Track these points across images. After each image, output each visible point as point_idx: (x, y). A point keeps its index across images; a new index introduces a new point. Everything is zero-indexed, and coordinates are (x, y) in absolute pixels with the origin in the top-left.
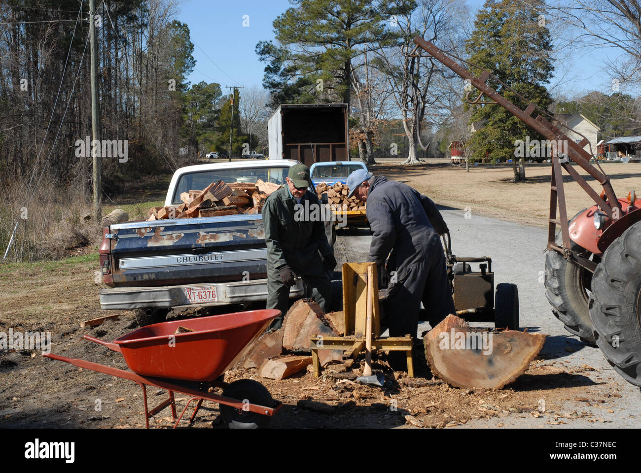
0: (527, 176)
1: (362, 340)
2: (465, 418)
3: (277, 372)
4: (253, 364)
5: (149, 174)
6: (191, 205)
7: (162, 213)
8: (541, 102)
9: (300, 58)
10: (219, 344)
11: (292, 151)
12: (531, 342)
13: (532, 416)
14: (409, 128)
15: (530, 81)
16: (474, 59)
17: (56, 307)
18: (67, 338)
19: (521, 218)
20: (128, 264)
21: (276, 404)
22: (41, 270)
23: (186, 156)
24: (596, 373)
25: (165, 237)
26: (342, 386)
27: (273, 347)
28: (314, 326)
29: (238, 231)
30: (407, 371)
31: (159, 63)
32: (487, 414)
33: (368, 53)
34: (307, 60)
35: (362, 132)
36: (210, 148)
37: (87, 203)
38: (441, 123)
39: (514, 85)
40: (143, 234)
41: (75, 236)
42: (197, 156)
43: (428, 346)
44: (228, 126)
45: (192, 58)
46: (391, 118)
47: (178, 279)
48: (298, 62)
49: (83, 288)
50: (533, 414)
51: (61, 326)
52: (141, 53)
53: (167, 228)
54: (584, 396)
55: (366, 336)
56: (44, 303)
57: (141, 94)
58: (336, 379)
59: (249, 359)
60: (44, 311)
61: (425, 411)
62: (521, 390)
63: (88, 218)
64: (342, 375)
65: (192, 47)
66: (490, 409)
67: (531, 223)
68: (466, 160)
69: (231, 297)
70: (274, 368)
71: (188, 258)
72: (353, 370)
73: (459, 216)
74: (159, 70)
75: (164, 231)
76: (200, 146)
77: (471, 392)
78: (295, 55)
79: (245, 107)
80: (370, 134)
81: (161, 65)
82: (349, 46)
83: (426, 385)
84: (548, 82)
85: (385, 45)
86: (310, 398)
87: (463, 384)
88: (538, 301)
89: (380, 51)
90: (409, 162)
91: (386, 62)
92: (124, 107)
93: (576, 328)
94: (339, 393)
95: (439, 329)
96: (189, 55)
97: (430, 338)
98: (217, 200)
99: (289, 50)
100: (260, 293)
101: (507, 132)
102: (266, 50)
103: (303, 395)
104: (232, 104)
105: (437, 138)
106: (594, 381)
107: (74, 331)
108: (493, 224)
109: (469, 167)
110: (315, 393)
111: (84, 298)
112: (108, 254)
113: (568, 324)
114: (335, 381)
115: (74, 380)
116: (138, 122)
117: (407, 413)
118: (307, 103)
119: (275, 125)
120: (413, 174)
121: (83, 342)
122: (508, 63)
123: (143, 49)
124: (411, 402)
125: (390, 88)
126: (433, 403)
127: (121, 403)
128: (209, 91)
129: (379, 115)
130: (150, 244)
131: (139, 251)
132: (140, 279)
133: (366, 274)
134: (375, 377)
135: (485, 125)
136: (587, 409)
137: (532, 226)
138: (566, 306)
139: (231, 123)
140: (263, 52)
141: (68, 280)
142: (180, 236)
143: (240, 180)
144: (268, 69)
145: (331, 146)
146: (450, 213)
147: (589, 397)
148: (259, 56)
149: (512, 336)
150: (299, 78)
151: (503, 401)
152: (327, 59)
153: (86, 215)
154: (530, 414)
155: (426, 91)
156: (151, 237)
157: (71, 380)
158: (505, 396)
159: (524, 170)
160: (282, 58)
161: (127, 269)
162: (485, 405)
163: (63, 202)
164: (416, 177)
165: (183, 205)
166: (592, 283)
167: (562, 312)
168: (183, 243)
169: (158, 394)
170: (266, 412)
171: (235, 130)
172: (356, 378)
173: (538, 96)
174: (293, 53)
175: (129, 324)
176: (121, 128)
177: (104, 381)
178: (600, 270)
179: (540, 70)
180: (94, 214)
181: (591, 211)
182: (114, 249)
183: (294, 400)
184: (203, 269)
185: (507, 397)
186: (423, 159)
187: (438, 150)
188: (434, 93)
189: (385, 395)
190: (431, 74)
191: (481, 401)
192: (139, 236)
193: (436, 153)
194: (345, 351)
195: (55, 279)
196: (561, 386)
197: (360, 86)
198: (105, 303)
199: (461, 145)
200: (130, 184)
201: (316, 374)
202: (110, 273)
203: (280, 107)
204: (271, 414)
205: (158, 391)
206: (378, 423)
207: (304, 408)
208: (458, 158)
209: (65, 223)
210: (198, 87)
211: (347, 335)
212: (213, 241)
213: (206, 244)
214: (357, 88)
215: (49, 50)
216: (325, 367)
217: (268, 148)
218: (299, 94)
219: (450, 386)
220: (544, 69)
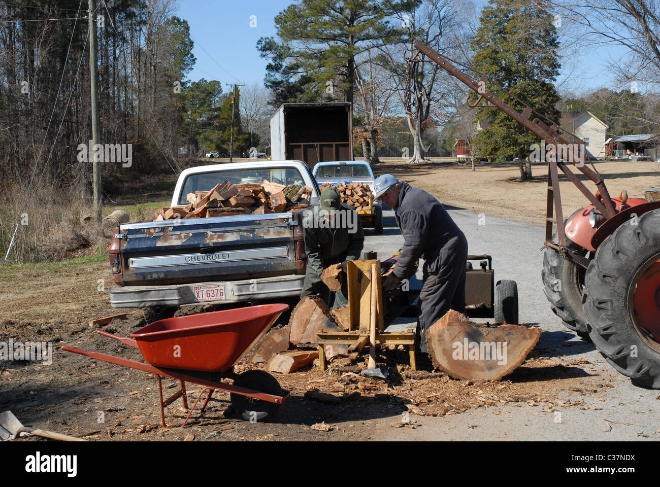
0: (534, 175)
1: (366, 335)
2: (464, 407)
3: (284, 366)
4: (261, 359)
5: (148, 174)
6: (198, 206)
7: (169, 213)
8: (547, 99)
9: (301, 55)
10: (231, 336)
11: (296, 150)
12: (528, 336)
13: (527, 405)
14: (413, 126)
15: (536, 78)
16: (479, 55)
17: (63, 307)
18: (76, 337)
19: (526, 218)
20: (137, 263)
21: (284, 393)
22: (45, 271)
23: (187, 155)
24: (591, 366)
25: (174, 237)
26: (347, 379)
27: (281, 342)
28: (321, 322)
29: (245, 231)
30: (409, 364)
31: (158, 60)
32: (485, 404)
33: (371, 50)
34: (310, 57)
35: (366, 131)
36: (210, 147)
37: (87, 204)
38: (447, 121)
39: (520, 82)
40: (152, 234)
41: (75, 237)
42: (197, 156)
43: (430, 340)
44: (229, 125)
45: (192, 56)
46: (396, 116)
47: (186, 278)
48: (301, 59)
49: (89, 288)
50: (529, 403)
51: (70, 325)
52: (139, 50)
53: (176, 228)
54: (578, 386)
55: (370, 331)
56: (50, 303)
57: (140, 92)
58: (342, 372)
59: (257, 355)
60: (52, 310)
61: (426, 401)
62: (518, 382)
63: (88, 219)
64: (347, 368)
65: (191, 44)
66: (489, 398)
67: (537, 223)
68: (472, 159)
69: (238, 295)
70: (282, 362)
71: (196, 257)
72: (358, 364)
73: (464, 215)
74: (157, 68)
75: (173, 230)
76: (200, 145)
77: (471, 384)
78: (297, 52)
79: (246, 105)
80: (374, 132)
81: (160, 63)
82: (352, 42)
83: (428, 377)
84: (555, 80)
85: (388, 42)
86: (317, 390)
87: (462, 376)
88: (539, 299)
89: (383, 48)
90: (414, 160)
91: (390, 59)
92: (122, 105)
93: (573, 323)
94: (344, 385)
95: (440, 324)
96: (189, 52)
97: (431, 332)
98: (223, 199)
99: (291, 47)
100: (267, 291)
101: (513, 131)
102: (267, 47)
103: (310, 387)
104: (233, 102)
105: (442, 136)
106: (588, 373)
107: (83, 330)
108: (498, 224)
109: (475, 166)
110: (321, 385)
111: (91, 298)
112: (118, 254)
113: (566, 320)
114: (341, 374)
115: (87, 375)
116: (136, 121)
117: (409, 402)
118: (310, 101)
119: (277, 124)
120: (418, 173)
121: (92, 340)
122: (514, 60)
123: (141, 47)
124: (413, 393)
125: (394, 85)
126: (434, 394)
127: (135, 396)
128: (208, 88)
129: (383, 114)
130: (159, 244)
131: (148, 251)
132: (149, 277)
133: (370, 271)
134: (379, 369)
135: (491, 122)
136: (580, 398)
137: (537, 226)
138: (563, 302)
139: (232, 121)
140: (264, 49)
141: (73, 280)
142: (188, 236)
143: (245, 181)
144: (269, 67)
145: (334, 146)
146: (455, 213)
147: (582, 387)
148: (261, 52)
149: (510, 329)
150: (302, 76)
151: (501, 391)
152: (329, 57)
153: (86, 216)
154: (526, 403)
155: (431, 89)
156: (159, 237)
157: (85, 375)
158: (503, 387)
159: (530, 168)
160: (284, 55)
161: (137, 269)
162: (484, 396)
163: (63, 203)
164: (421, 177)
165: (190, 206)
166: (586, 279)
167: (560, 307)
168: (192, 243)
169: (170, 387)
170: (276, 400)
171: (235, 128)
172: (360, 371)
173: (545, 94)
174: (295, 50)
175: (137, 322)
176: (119, 127)
177: (117, 376)
178: (593, 266)
179: (546, 68)
180: (95, 215)
181: (587, 210)
182: (124, 248)
183: (302, 391)
184: (211, 269)
185: (505, 388)
186: (428, 158)
187: (443, 148)
188: (439, 91)
189: (388, 387)
190: (436, 71)
191: (480, 392)
192: (148, 236)
193: (442, 152)
194: (349, 345)
195: (60, 280)
196: (557, 378)
197: (363, 83)
198: (116, 302)
199: (467, 144)
200: (130, 184)
201: (322, 367)
202: (120, 272)
203: (282, 106)
204: (281, 402)
205: (171, 384)
206: (382, 412)
207: (311, 399)
208: (464, 156)
209: (66, 224)
210: (197, 84)
211: (352, 330)
212: (220, 240)
213: (214, 243)
214: (361, 86)
215: (45, 49)
216: (331, 361)
217: (270, 147)
218: (302, 92)
219: (451, 378)
220: (550, 66)
